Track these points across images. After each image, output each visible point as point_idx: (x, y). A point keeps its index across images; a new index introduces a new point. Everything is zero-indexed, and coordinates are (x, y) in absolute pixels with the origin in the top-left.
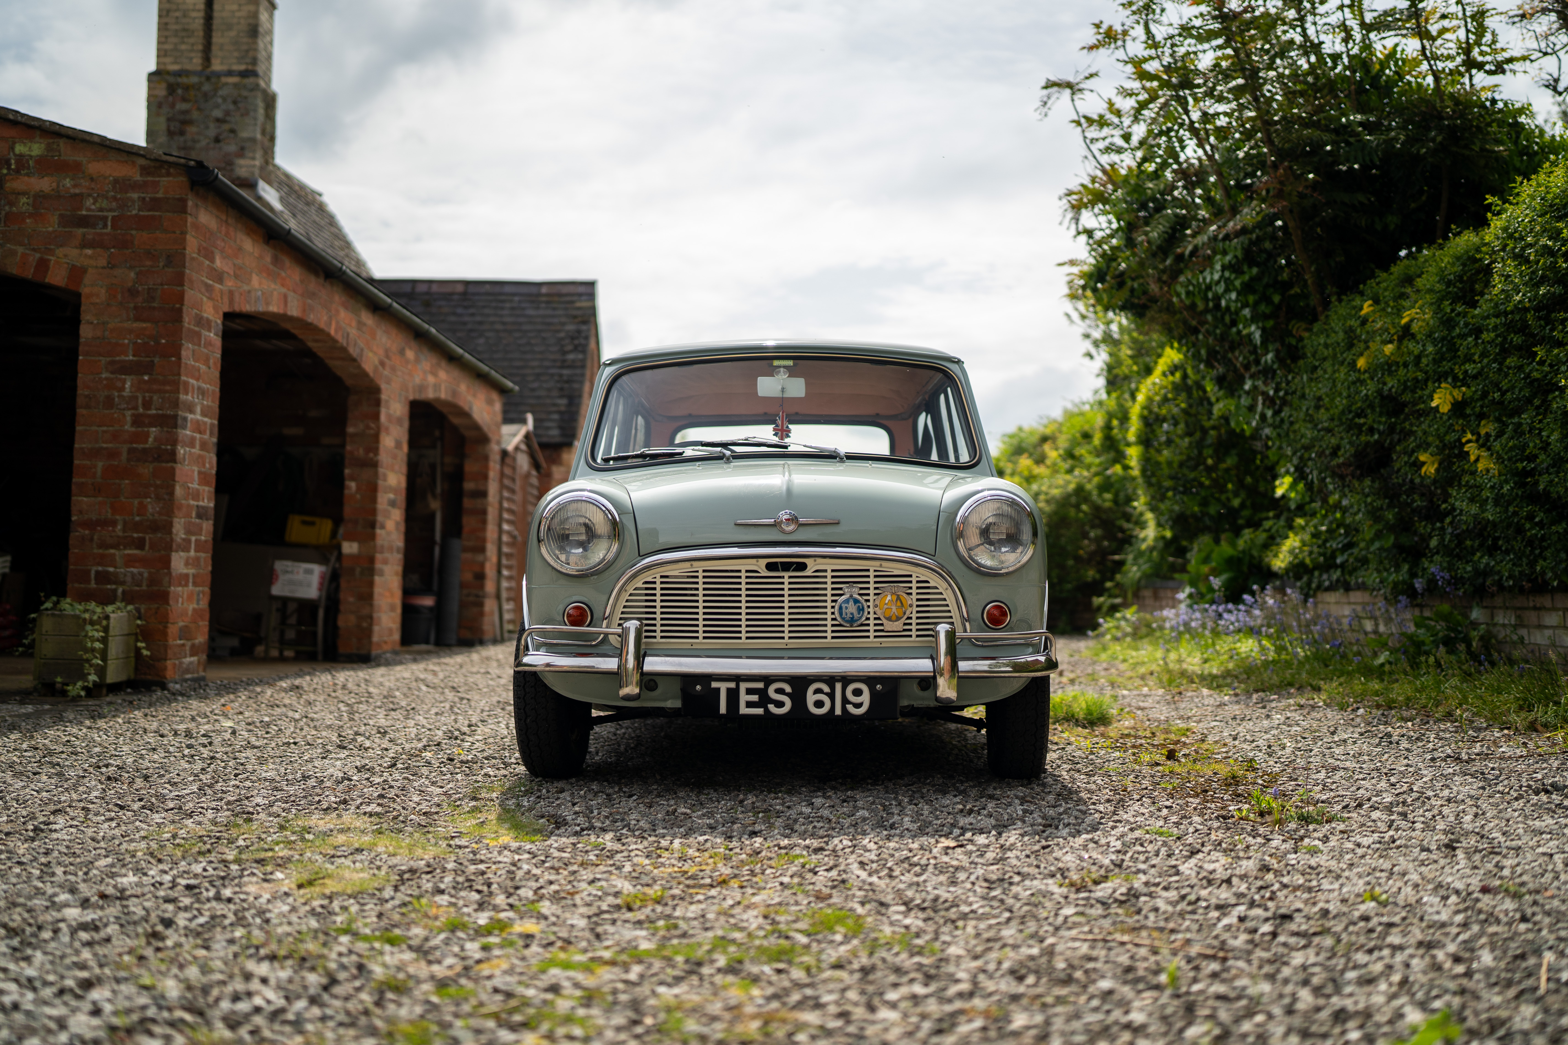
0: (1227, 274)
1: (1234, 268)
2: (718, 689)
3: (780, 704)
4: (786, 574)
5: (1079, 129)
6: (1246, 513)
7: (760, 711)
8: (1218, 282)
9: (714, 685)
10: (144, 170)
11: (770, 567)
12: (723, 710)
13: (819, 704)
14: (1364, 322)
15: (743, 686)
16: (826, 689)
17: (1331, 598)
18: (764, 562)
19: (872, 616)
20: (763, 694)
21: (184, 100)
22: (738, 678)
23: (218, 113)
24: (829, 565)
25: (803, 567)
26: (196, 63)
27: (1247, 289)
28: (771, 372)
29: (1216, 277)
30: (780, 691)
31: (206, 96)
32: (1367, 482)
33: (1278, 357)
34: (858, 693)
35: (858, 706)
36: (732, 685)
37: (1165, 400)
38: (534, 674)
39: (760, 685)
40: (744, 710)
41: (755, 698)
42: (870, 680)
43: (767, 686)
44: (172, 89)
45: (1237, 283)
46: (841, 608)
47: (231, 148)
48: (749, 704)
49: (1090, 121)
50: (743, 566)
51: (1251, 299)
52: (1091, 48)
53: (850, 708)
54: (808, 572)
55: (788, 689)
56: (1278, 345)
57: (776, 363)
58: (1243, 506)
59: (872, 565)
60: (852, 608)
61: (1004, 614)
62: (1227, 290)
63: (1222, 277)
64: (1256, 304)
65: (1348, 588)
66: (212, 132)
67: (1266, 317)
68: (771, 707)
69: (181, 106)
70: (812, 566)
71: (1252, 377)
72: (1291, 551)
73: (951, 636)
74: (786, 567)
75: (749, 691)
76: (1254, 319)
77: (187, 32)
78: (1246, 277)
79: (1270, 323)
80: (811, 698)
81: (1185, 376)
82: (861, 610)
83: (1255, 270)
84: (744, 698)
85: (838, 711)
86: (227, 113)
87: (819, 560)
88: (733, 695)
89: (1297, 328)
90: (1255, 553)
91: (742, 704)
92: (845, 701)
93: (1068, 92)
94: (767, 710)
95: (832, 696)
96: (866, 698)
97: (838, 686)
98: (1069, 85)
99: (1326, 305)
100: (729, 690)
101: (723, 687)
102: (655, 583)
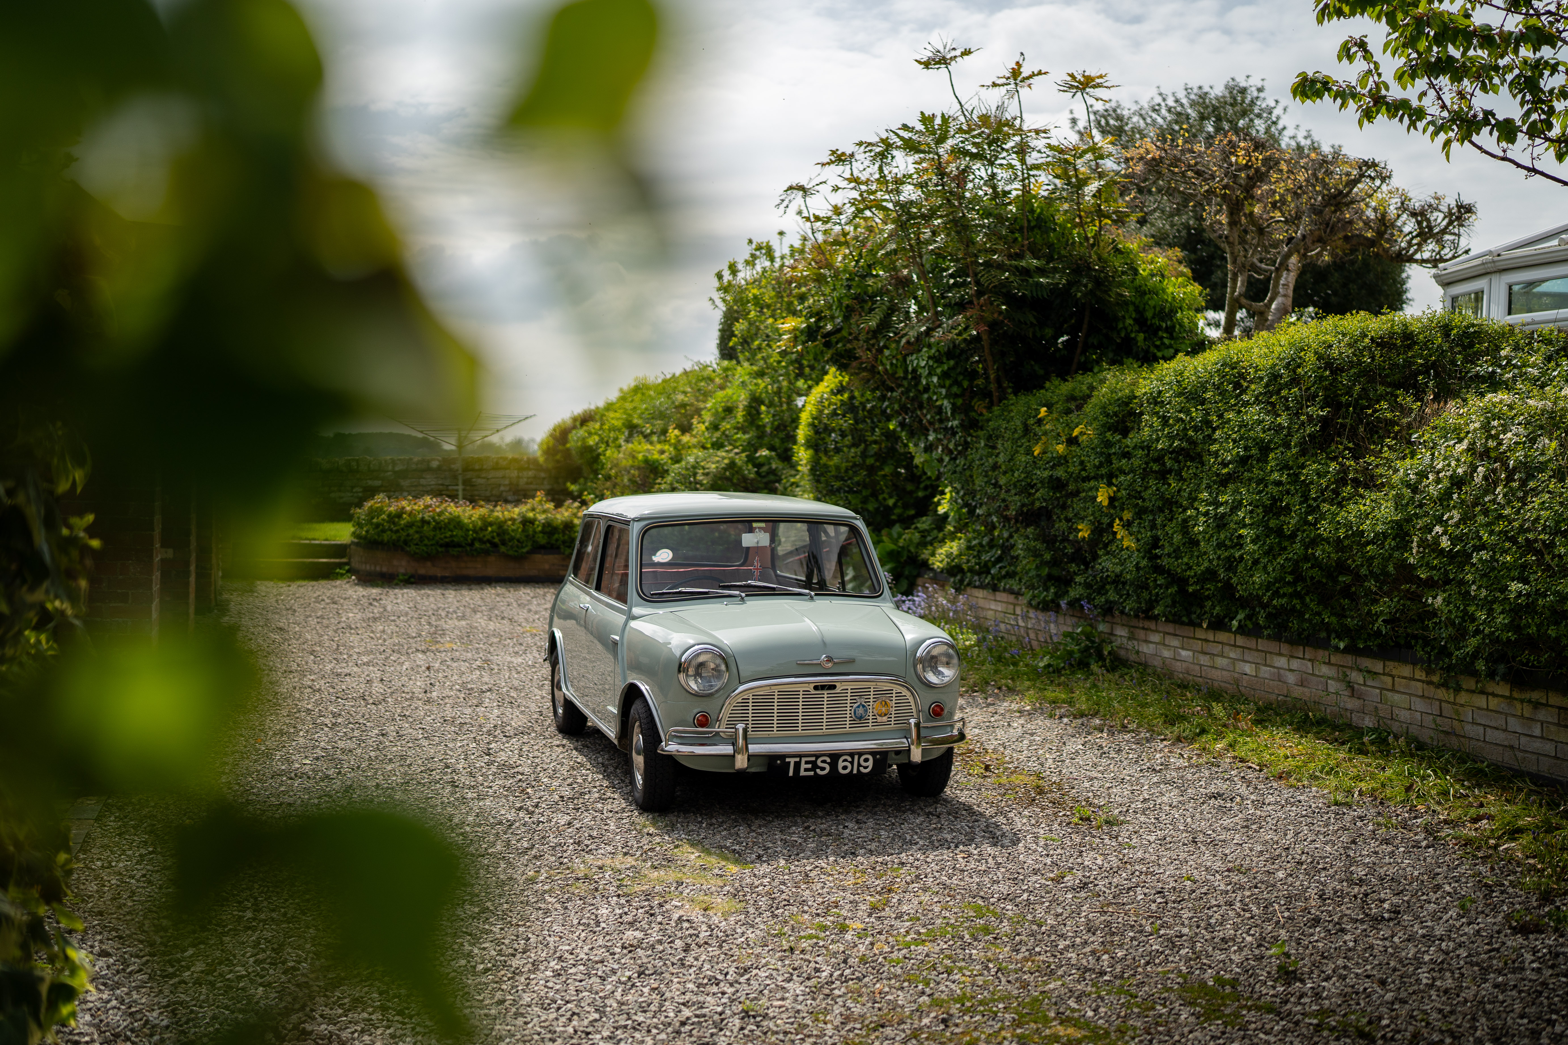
0: (931, 363)
1: (937, 359)
2: (789, 762)
3: (823, 769)
4: (825, 692)
7: (812, 773)
8: (923, 368)
9: (787, 760)
11: (816, 688)
12: (791, 774)
13: (845, 768)
14: (1041, 423)
15: (804, 760)
16: (850, 759)
17: (979, 594)
18: (812, 685)
20: (814, 764)
22: (800, 756)
24: (849, 686)
25: (834, 688)
27: (945, 375)
28: (747, 530)
29: (923, 363)
30: (823, 762)
33: (962, 425)
34: (866, 760)
35: (866, 768)
36: (797, 759)
39: (813, 759)
40: (803, 773)
41: (809, 766)
42: (873, 753)
43: (817, 759)
45: (939, 371)
46: (854, 711)
48: (806, 770)
50: (801, 688)
51: (948, 383)
53: (861, 769)
54: (837, 690)
55: (828, 760)
56: (963, 416)
59: (872, 685)
60: (861, 711)
61: (942, 709)
62: (930, 374)
63: (927, 364)
64: (951, 386)
65: (995, 589)
67: (956, 395)
68: (818, 771)
70: (840, 687)
71: (936, 432)
72: (949, 555)
73: (917, 725)
74: (823, 687)
75: (807, 763)
76: (948, 396)
78: (946, 367)
79: (959, 400)
80: (841, 764)
82: (866, 711)
83: (952, 362)
84: (803, 766)
85: (855, 772)
87: (843, 684)
88: (797, 765)
89: (979, 405)
90: (913, 550)
91: (802, 770)
92: (859, 765)
94: (816, 773)
95: (852, 763)
96: (870, 764)
97: (856, 757)
98: (804, 190)
100: (795, 763)
101: (792, 761)
102: (749, 699)
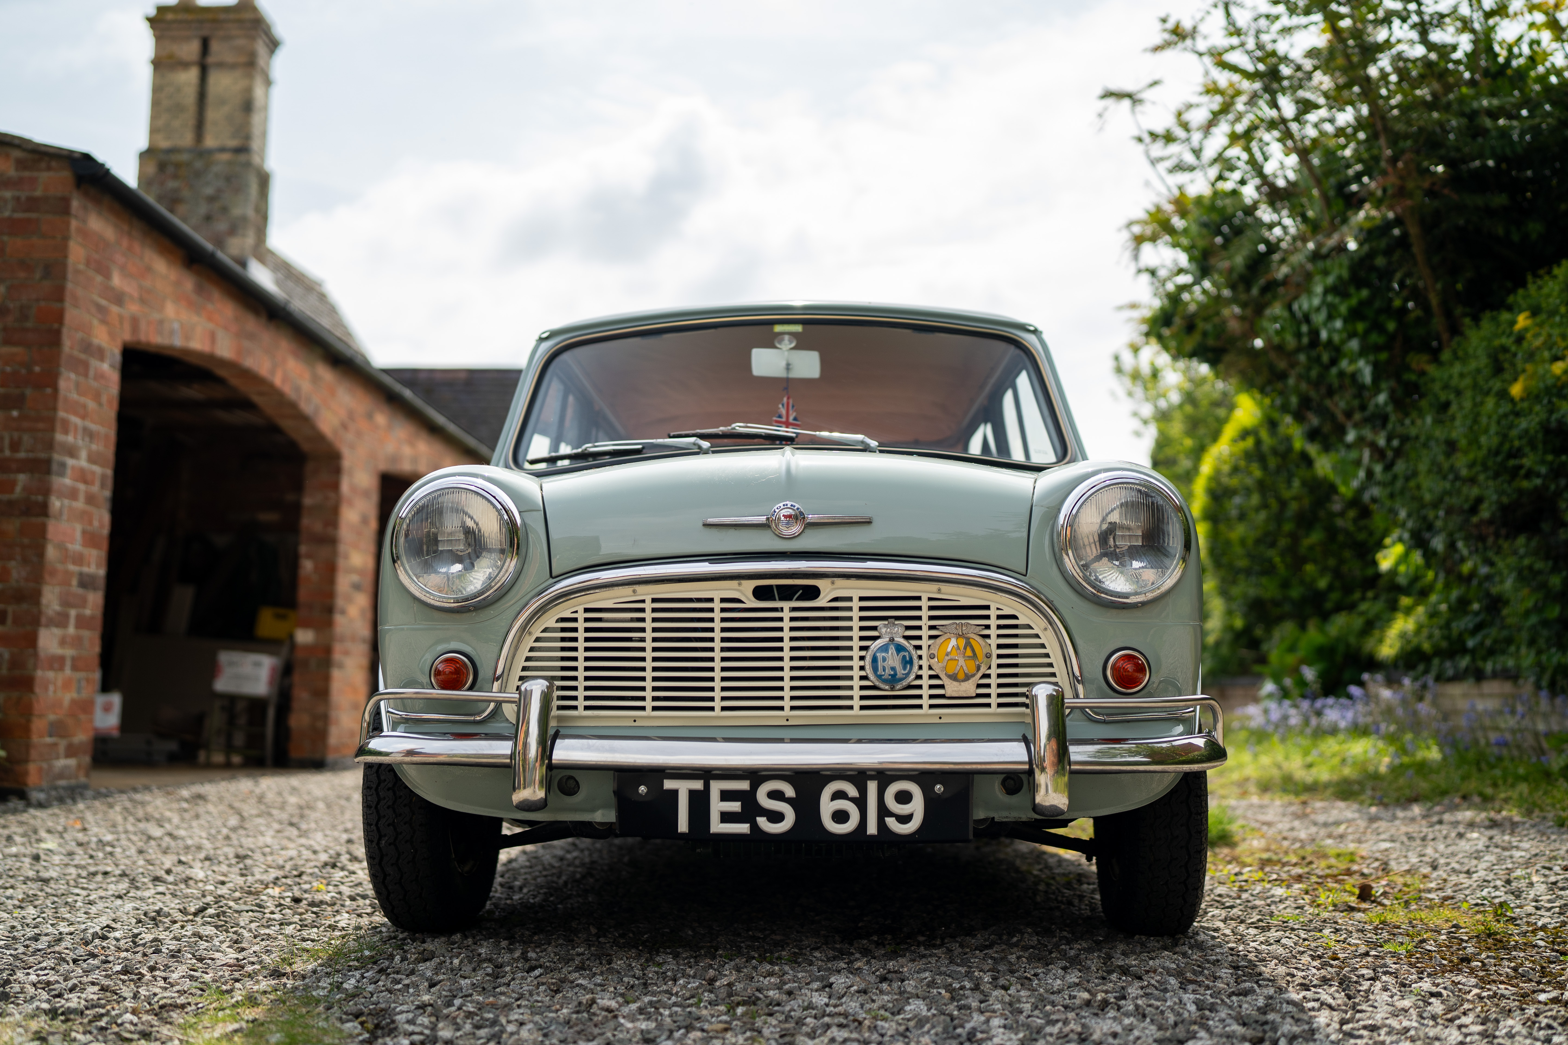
0: (1330, 298)
1: (1338, 290)
2: (675, 793)
3: (776, 817)
4: (786, 605)
5: (1141, 148)
6: (1335, 596)
7: (743, 828)
8: (1318, 309)
9: (669, 784)
10: (21, 164)
11: (760, 593)
12: (683, 826)
13: (841, 817)
14: (1520, 339)
15: (716, 787)
16: (852, 792)
17: (1456, 690)
18: (750, 585)
19: (925, 673)
20: (748, 799)
21: (175, 177)
22: (707, 774)
23: (209, 191)
24: (856, 590)
25: (813, 593)
26: (187, 139)
27: (1355, 315)
28: (770, 342)
29: (1316, 301)
30: (776, 795)
31: (198, 174)
32: (1521, 540)
33: (1394, 399)
34: (904, 797)
35: (905, 819)
36: (698, 785)
37: (1235, 470)
38: (389, 768)
39: (744, 785)
40: (717, 827)
41: (735, 806)
42: (925, 777)
43: (754, 787)
44: (162, 167)
45: (1343, 309)
46: (874, 660)
47: (221, 226)
48: (726, 817)
49: (1154, 136)
50: (717, 591)
51: (1360, 327)
52: (1157, 49)
53: (891, 822)
54: (822, 601)
55: (789, 791)
56: (1392, 383)
57: (778, 328)
58: (1331, 588)
59: (925, 590)
60: (893, 660)
61: (1141, 669)
62: (1330, 317)
63: (1324, 302)
64: (1367, 332)
65: (1479, 676)
66: (203, 209)
67: (1377, 348)
68: (762, 821)
69: (172, 184)
70: (828, 591)
71: (1356, 426)
72: (1403, 635)
73: (1056, 702)
74: (786, 593)
75: (726, 796)
76: (1363, 352)
77: (178, 108)
78: (1354, 301)
79: (1383, 356)
80: (827, 807)
81: (1258, 442)
82: (908, 662)
83: (1365, 293)
84: (717, 806)
85: (872, 829)
86: (219, 191)
87: (840, 582)
89: (1418, 361)
90: (1352, 640)
91: (715, 817)
92: (883, 811)
93: (1126, 103)
94: (755, 827)
95: (861, 803)
96: (917, 807)
97: (872, 787)
98: (1129, 96)
99: (1455, 330)
100: (692, 793)
101: (683, 788)
102: (575, 620)
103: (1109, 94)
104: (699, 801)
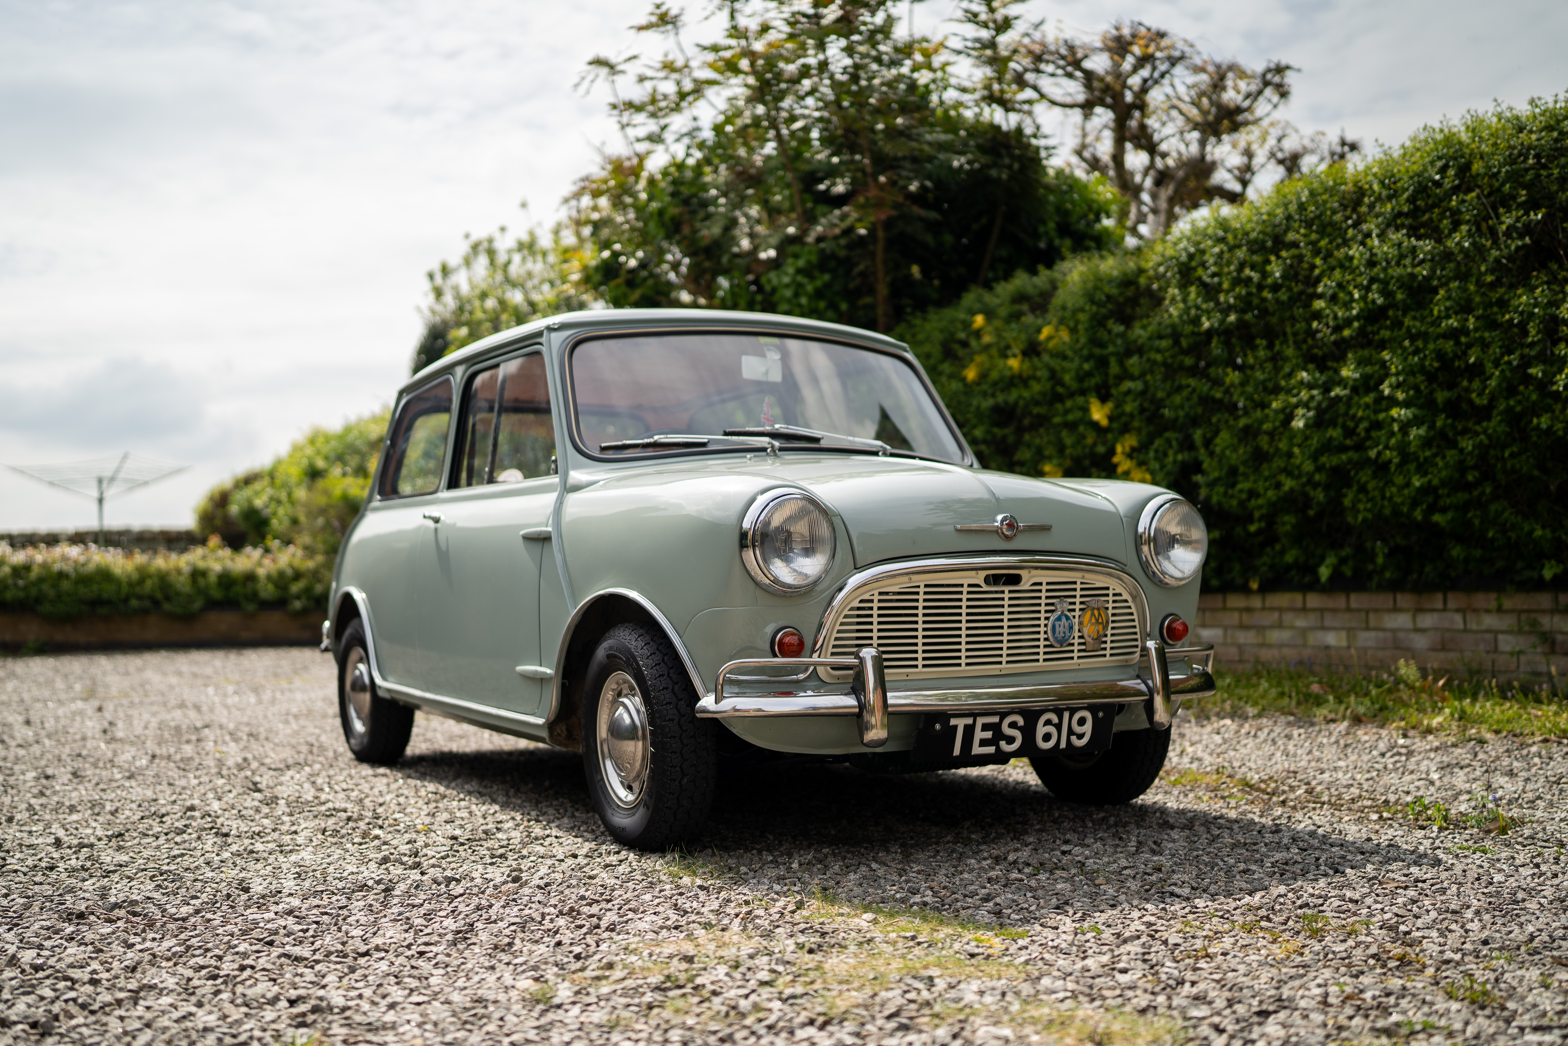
1: (806, 272)
2: (956, 727)
3: (1011, 740)
4: (1006, 589)
7: (993, 749)
8: (787, 286)
9: (953, 722)
11: (990, 580)
13: (1047, 737)
14: (975, 335)
15: (980, 721)
16: (1055, 720)
18: (983, 574)
20: (995, 728)
22: (976, 712)
24: (1045, 577)
25: (1015, 580)
29: (786, 280)
30: (1013, 725)
34: (1082, 722)
35: (1081, 736)
36: (969, 721)
39: (995, 719)
40: (976, 750)
41: (988, 735)
42: (1094, 708)
43: (1001, 720)
45: (810, 288)
46: (1054, 627)
48: (984, 743)
49: (626, 105)
50: (965, 579)
52: (641, 28)
53: (1073, 739)
54: (1025, 585)
55: (1021, 722)
59: (1079, 577)
60: (1063, 626)
63: (794, 281)
68: (1003, 744)
70: (1028, 579)
73: (1160, 653)
74: (1005, 580)
75: (985, 727)
80: (1041, 730)
82: (1071, 627)
84: (978, 735)
85: (1063, 745)
87: (1034, 572)
88: (969, 733)
91: (976, 742)
92: (1070, 732)
93: (604, 71)
94: (999, 748)
95: (1059, 727)
96: (1088, 728)
97: (1066, 715)
98: (609, 65)
100: (966, 727)
101: (960, 723)
102: (872, 601)
103: (599, 62)
104: (969, 731)
